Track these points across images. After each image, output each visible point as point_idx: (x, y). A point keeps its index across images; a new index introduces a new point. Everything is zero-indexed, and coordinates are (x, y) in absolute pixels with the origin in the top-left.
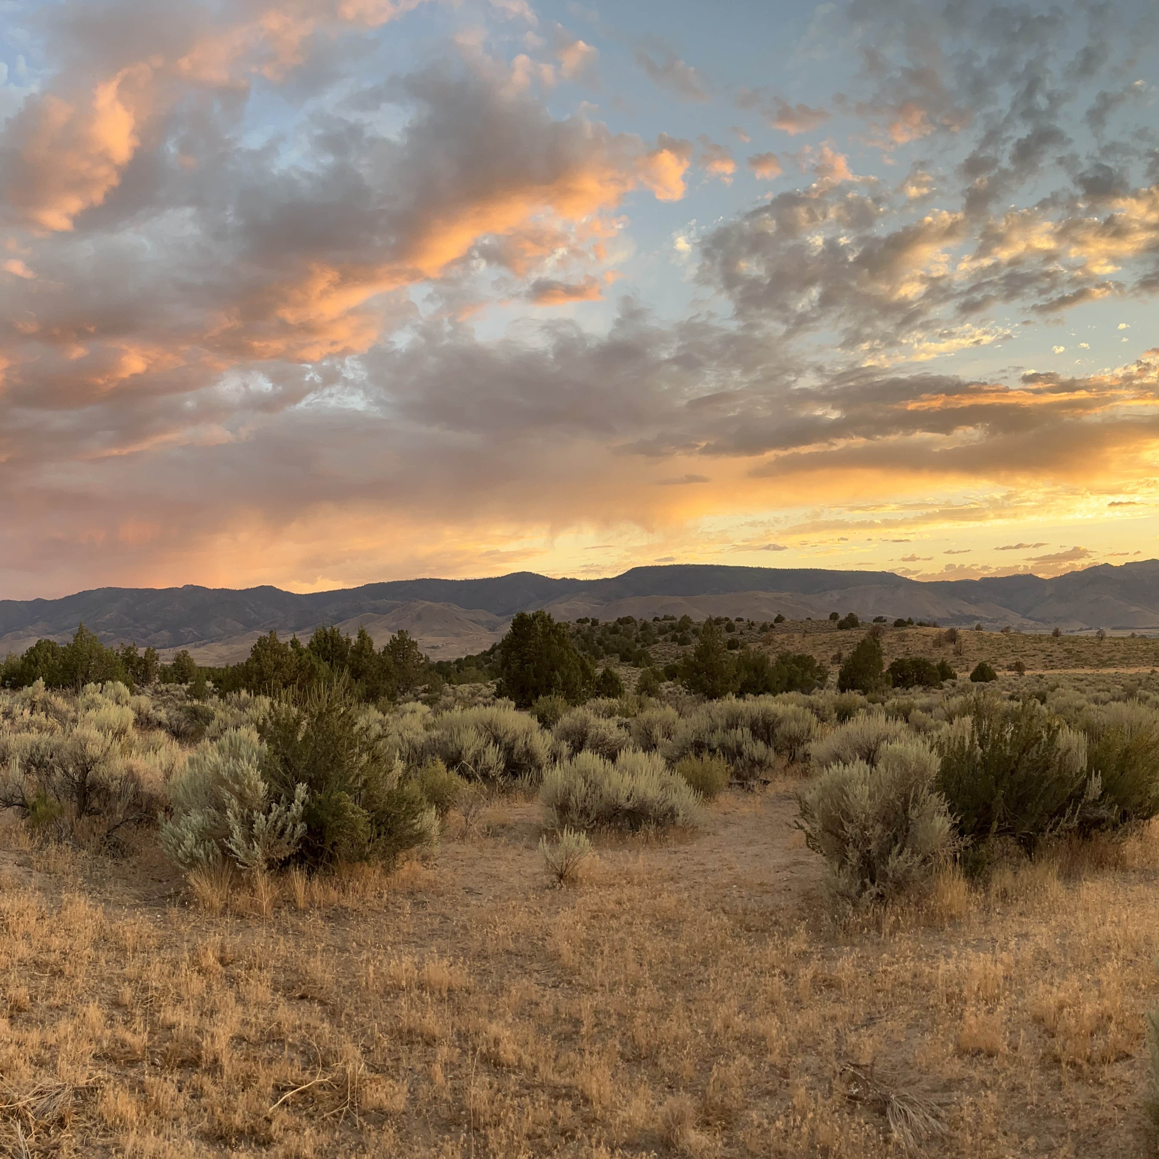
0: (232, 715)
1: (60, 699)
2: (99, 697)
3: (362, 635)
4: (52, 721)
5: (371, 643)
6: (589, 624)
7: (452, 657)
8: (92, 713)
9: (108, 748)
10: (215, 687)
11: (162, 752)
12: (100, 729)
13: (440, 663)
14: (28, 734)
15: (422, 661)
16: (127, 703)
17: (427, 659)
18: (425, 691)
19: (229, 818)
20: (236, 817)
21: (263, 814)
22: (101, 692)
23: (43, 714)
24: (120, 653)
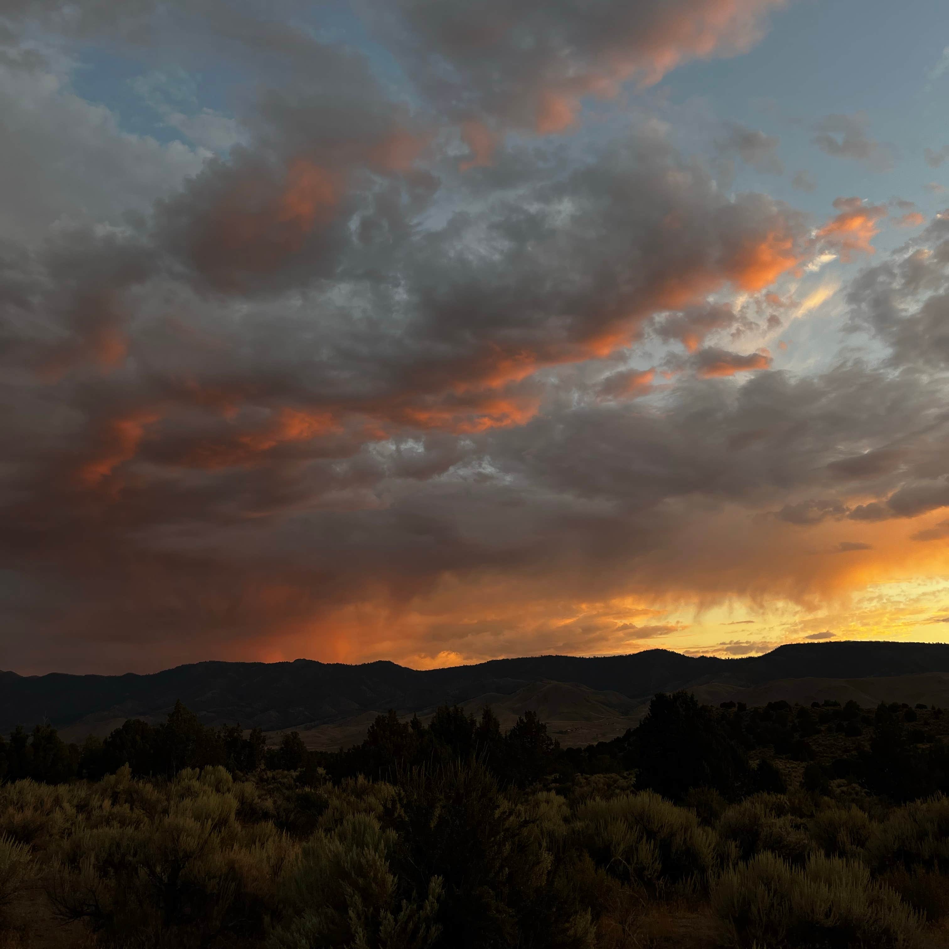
0: (349, 803)
1: (149, 787)
2: (196, 784)
3: (487, 715)
4: (138, 812)
5: (497, 725)
6: (736, 709)
7: (584, 745)
8: (187, 802)
9: (206, 842)
10: (327, 774)
11: (270, 845)
12: (197, 818)
13: (570, 750)
14: (107, 829)
15: (552, 747)
16: (229, 790)
17: (557, 744)
18: (555, 781)
19: (351, 919)
20: (359, 917)
21: (392, 913)
22: (198, 779)
23: (127, 806)
24: (222, 735)
